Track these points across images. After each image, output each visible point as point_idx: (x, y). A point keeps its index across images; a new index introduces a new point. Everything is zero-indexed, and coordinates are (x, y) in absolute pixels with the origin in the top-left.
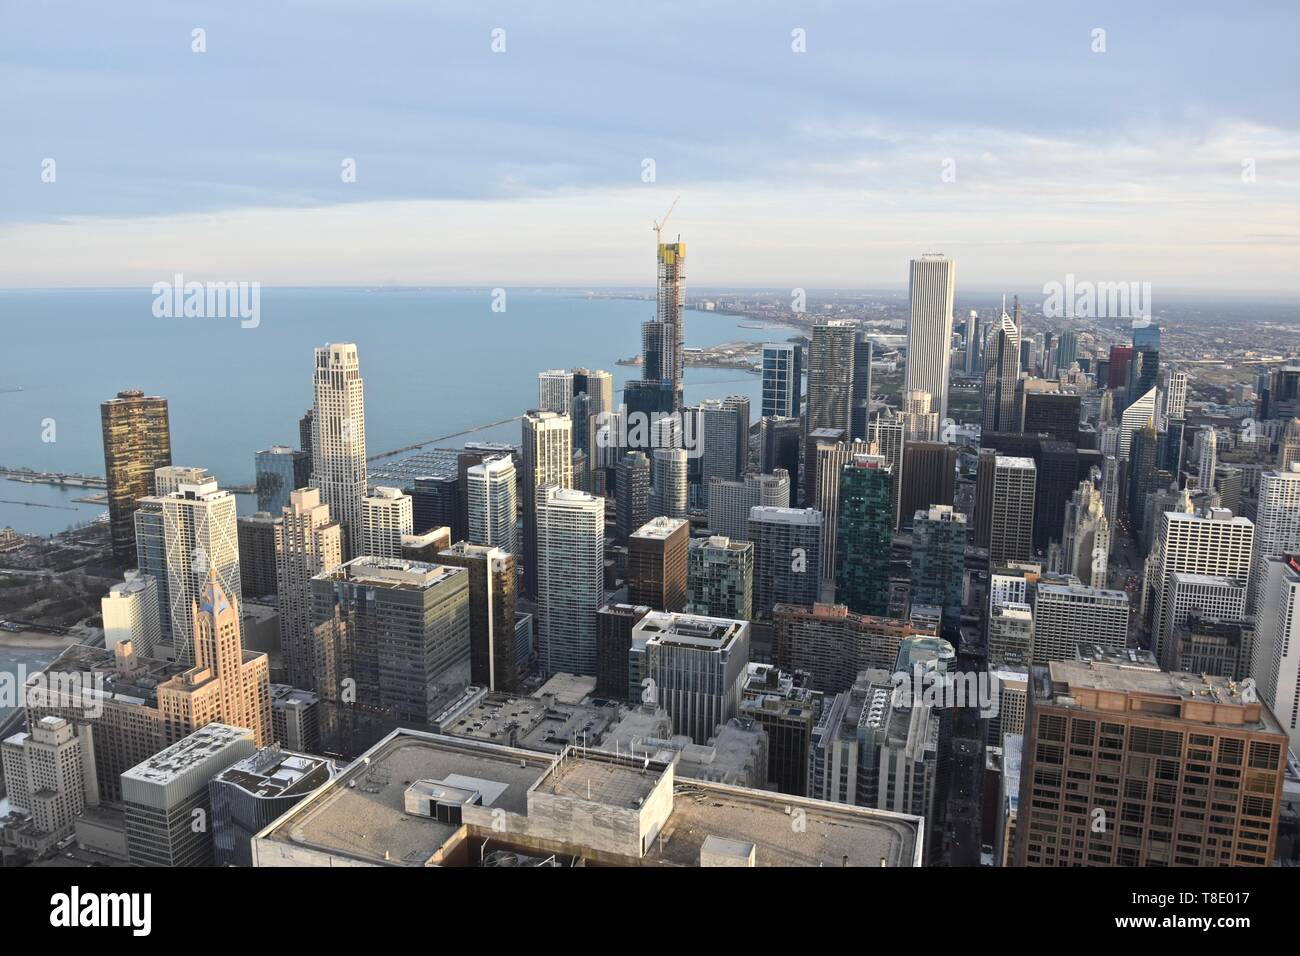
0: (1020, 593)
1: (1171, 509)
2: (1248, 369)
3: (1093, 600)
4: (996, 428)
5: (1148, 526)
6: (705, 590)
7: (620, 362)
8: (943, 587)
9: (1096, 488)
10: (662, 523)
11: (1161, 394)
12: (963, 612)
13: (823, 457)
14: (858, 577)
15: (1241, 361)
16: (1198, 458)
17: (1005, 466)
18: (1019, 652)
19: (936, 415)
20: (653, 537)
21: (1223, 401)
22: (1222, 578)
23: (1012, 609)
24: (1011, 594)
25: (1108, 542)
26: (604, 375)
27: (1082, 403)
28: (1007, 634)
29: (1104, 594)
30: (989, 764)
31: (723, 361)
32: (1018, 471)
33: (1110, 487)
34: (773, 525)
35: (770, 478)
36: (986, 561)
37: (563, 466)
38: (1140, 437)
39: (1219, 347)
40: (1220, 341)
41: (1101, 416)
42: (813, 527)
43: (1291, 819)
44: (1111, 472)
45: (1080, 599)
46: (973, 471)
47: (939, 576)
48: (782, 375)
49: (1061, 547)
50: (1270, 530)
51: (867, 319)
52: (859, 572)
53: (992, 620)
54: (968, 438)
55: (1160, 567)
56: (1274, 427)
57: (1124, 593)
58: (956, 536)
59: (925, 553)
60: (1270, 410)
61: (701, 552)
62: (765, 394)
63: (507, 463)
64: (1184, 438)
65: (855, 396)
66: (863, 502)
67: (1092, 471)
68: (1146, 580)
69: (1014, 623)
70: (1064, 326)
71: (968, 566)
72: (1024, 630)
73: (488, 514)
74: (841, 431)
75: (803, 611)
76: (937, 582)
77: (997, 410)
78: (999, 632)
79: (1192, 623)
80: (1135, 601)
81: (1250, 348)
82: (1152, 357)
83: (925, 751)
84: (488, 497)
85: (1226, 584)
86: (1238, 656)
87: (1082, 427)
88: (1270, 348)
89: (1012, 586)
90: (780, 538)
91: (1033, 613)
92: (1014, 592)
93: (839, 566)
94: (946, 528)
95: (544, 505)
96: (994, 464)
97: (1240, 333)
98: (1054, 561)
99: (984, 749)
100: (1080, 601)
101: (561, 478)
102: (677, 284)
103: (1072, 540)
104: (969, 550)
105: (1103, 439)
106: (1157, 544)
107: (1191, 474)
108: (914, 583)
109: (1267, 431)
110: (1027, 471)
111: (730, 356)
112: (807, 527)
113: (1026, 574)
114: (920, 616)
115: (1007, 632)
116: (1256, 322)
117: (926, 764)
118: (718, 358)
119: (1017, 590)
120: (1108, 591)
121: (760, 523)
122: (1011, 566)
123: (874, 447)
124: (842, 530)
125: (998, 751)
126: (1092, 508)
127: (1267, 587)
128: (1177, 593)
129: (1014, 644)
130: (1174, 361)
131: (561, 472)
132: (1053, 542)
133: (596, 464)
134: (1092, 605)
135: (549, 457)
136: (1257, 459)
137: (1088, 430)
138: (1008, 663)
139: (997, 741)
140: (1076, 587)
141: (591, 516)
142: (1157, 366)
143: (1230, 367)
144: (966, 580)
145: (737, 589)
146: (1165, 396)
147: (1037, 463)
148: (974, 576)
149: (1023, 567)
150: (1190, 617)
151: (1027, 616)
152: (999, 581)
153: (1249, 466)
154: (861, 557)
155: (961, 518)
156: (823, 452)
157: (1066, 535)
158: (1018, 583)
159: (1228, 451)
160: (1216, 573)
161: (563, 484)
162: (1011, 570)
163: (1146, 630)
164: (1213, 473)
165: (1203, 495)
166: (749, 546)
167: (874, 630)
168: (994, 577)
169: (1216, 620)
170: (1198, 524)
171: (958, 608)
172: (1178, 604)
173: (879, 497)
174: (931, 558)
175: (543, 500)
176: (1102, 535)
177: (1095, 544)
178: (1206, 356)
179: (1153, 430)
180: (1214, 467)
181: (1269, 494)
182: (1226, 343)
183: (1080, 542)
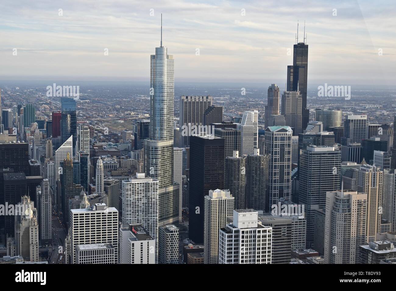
2: (132, 122)
15: (128, 117)
21: (117, 141)
22: (104, 244)
25: (38, 232)
39: (118, 110)
40: (119, 107)
44: (46, 189)
49: (13, 239)
50: (129, 213)
55: (72, 243)
70: (33, 101)
85: (105, 247)
87: (32, 162)
88: (143, 110)
97: (129, 101)
98: (10, 248)
103: (19, 233)
109: (137, 157)
116: (137, 96)
128: (79, 257)
132: (9, 236)
137: (36, 164)
143: (122, 122)
157: (16, 231)
159: (115, 170)
160: (101, 241)
164: (103, 183)
165: (99, 196)
170: (89, 214)
176: (34, 230)
177: (31, 235)
178: (110, 116)
179: (71, 161)
180: (103, 180)
181: (127, 193)
182: (121, 108)
183: (21, 234)
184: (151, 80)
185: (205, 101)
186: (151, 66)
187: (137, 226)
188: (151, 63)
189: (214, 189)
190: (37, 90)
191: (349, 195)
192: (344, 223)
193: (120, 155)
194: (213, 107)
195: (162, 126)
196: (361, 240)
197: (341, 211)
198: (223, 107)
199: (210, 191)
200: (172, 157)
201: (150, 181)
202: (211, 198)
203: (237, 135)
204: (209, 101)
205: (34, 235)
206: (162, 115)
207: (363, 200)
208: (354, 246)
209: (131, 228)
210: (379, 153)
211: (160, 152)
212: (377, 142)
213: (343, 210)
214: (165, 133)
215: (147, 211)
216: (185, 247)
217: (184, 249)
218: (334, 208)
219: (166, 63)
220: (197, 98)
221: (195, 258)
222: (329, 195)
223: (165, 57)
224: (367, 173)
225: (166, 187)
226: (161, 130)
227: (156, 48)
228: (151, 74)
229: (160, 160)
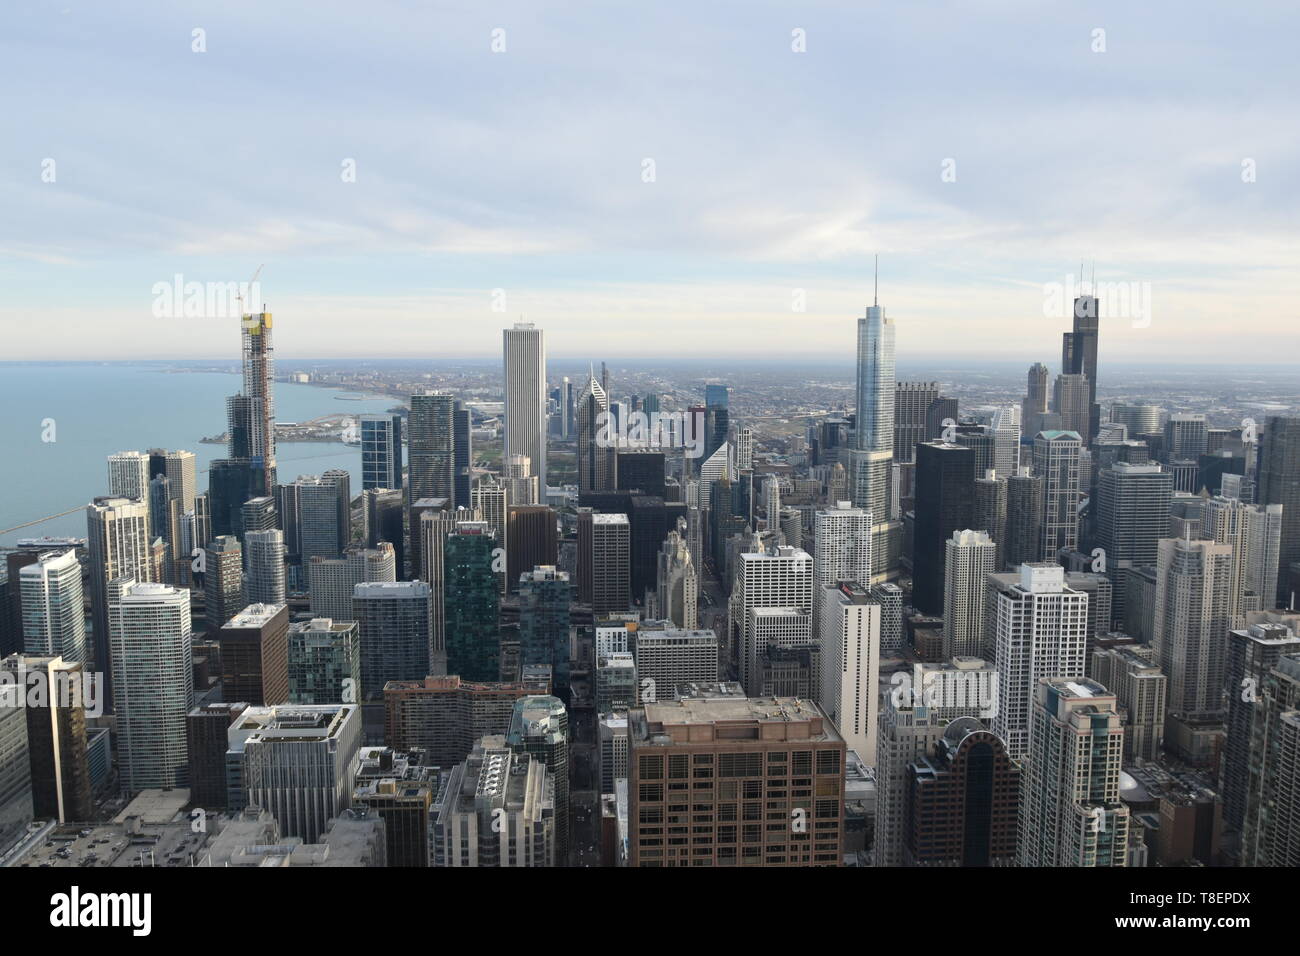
0: (623, 642)
1: (746, 550)
2: (801, 423)
3: (686, 641)
4: (592, 488)
5: (729, 568)
6: (309, 676)
7: (205, 441)
8: (551, 645)
9: (683, 537)
10: (257, 611)
11: (732, 447)
12: (573, 667)
13: (427, 527)
14: (469, 645)
15: (795, 415)
16: (766, 504)
17: (602, 523)
18: (624, 698)
19: (536, 478)
20: (248, 626)
21: (782, 452)
22: (791, 608)
23: (616, 658)
24: (614, 645)
25: (696, 586)
26: (184, 455)
27: (667, 459)
28: (613, 683)
29: (696, 634)
30: (605, 812)
31: (320, 434)
32: (613, 527)
33: (695, 535)
34: (379, 601)
35: (374, 554)
36: (590, 615)
37: (140, 558)
38: (718, 488)
39: (777, 404)
40: (778, 398)
41: (684, 471)
42: (420, 599)
43: (861, 814)
44: (695, 521)
45: (675, 642)
46: (574, 530)
47: (547, 635)
48: (382, 447)
49: (656, 595)
50: (826, 562)
51: (466, 387)
52: (470, 639)
53: (599, 672)
54: (567, 499)
55: (741, 604)
56: (823, 472)
57: (712, 632)
58: (561, 594)
59: (533, 614)
60: (819, 457)
61: (302, 636)
62: (365, 467)
63: (69, 557)
64: (754, 485)
65: (456, 464)
66: (469, 569)
67: (679, 521)
68: (730, 617)
69: (618, 672)
71: (574, 623)
72: (628, 678)
73: (48, 620)
74: (445, 500)
75: (415, 686)
76: (546, 641)
77: (592, 471)
78: (605, 682)
79: (771, 653)
80: (722, 639)
81: (801, 404)
82: (722, 415)
83: (543, 810)
84: (47, 600)
85: (795, 613)
86: (809, 676)
87: (668, 481)
88: (816, 403)
89: (615, 637)
90: (386, 614)
91: (635, 660)
92: (617, 642)
93: (449, 636)
94: (550, 587)
95: (118, 603)
96: (591, 521)
97: (793, 390)
98: (651, 607)
99: (599, 798)
100: (675, 644)
101: (137, 571)
102: (265, 356)
103: (665, 587)
104: (574, 607)
105: (687, 493)
106: (737, 582)
107: (761, 518)
108: (524, 644)
110: (622, 526)
111: (328, 429)
112: (414, 600)
113: (626, 623)
114: (531, 677)
115: (613, 681)
116: (805, 382)
117: (544, 822)
118: (314, 432)
119: (620, 640)
120: (699, 631)
121: (365, 600)
122: (613, 617)
123: (477, 514)
124: (448, 599)
125: (612, 797)
126: (680, 555)
127: (826, 611)
128: (756, 626)
129: (619, 692)
130: (742, 417)
131: (137, 565)
132: (649, 591)
133: (181, 552)
134: (686, 646)
135: (121, 549)
136: (812, 501)
137: (673, 484)
138: (616, 711)
139: (610, 789)
140: (672, 631)
141: (175, 611)
142: (726, 423)
144: (573, 635)
145: (343, 672)
146: (736, 449)
147: (630, 518)
148: (581, 631)
149: (625, 617)
150: (768, 646)
151: (629, 664)
152: (602, 633)
153: (807, 507)
154: (470, 624)
155: (564, 577)
156: (427, 522)
157: (660, 583)
158: (620, 633)
159: (789, 495)
160: (787, 604)
161: (140, 578)
162: (613, 621)
163: (734, 663)
164: (778, 516)
165: (771, 535)
166: (353, 625)
167: (486, 696)
168: (598, 630)
169: (789, 646)
170: (769, 561)
171: (567, 665)
172: (757, 637)
173: (484, 562)
174: (539, 618)
175: (116, 595)
176: (690, 582)
177: (685, 589)
178: (767, 412)
179: (727, 481)
180: (778, 510)
181: (822, 531)
182: (782, 400)
183: (672, 588)
184: (859, 356)
185: (929, 389)
186: (859, 336)
187: (850, 582)
188: (859, 331)
189: (962, 529)
190: (652, 374)
191: (1200, 547)
192: (1190, 592)
193: (795, 474)
194: (943, 400)
195: (875, 427)
196: (1220, 624)
197: (1185, 571)
198: (960, 399)
199: (956, 532)
200: (889, 478)
201: (860, 513)
202: (956, 542)
203: (988, 444)
204: (935, 389)
205: (690, 589)
206: (875, 412)
207: (1224, 556)
208: (1208, 631)
209: (840, 585)
210: (1230, 479)
211: (871, 470)
212: (1227, 459)
213: (1189, 570)
214: (880, 439)
215: (853, 560)
216: (911, 618)
217: (909, 621)
218: (1172, 567)
219: (883, 331)
220: (916, 386)
221: (928, 636)
222: (1164, 545)
223: (882, 321)
224: (1222, 510)
225: (879, 523)
226: (874, 434)
227: (868, 309)
228: (859, 347)
229: (871, 482)
